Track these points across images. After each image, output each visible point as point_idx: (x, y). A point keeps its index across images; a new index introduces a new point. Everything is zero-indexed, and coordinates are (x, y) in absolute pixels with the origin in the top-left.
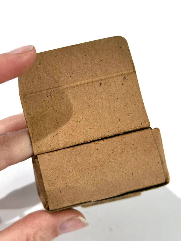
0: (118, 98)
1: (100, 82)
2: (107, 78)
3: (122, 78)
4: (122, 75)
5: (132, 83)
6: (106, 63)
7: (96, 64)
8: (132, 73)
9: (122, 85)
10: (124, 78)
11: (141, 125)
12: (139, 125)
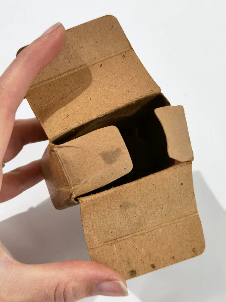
0: (122, 75)
1: (100, 64)
2: (106, 59)
3: (121, 56)
4: (121, 53)
5: (132, 59)
6: (102, 44)
7: (92, 46)
8: (130, 50)
9: (123, 62)
10: (122, 56)
11: (151, 91)
12: (149, 92)
